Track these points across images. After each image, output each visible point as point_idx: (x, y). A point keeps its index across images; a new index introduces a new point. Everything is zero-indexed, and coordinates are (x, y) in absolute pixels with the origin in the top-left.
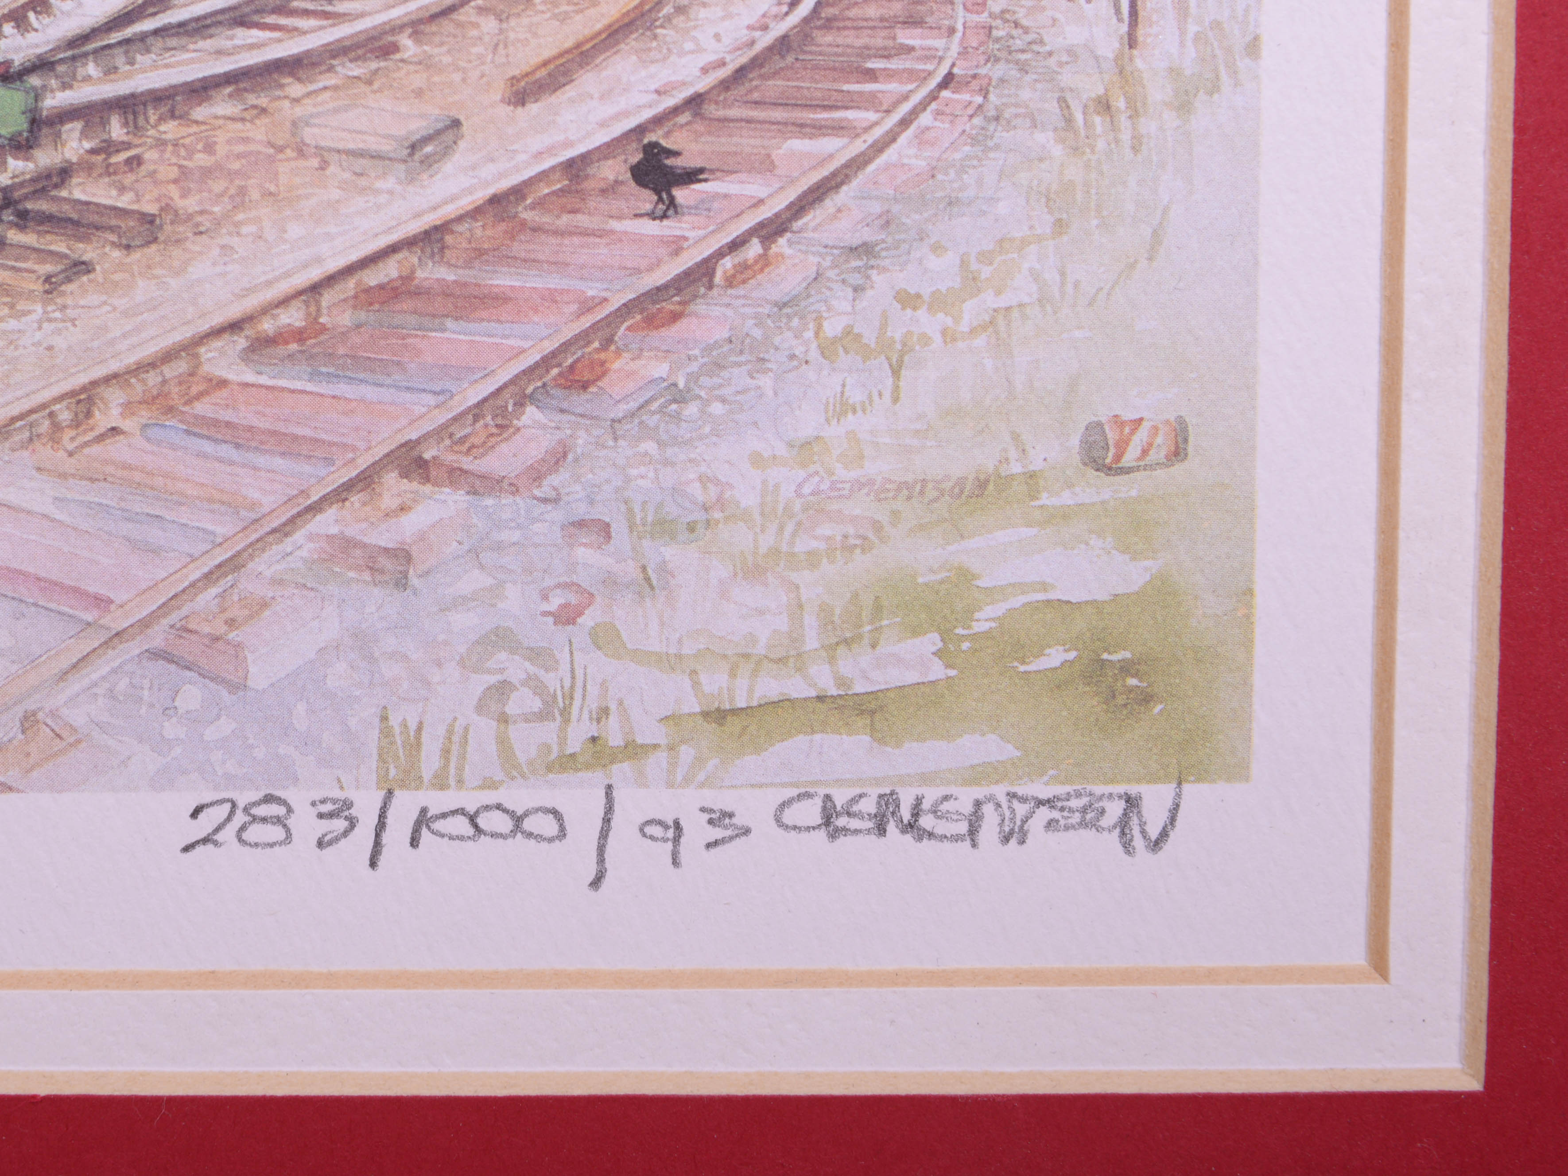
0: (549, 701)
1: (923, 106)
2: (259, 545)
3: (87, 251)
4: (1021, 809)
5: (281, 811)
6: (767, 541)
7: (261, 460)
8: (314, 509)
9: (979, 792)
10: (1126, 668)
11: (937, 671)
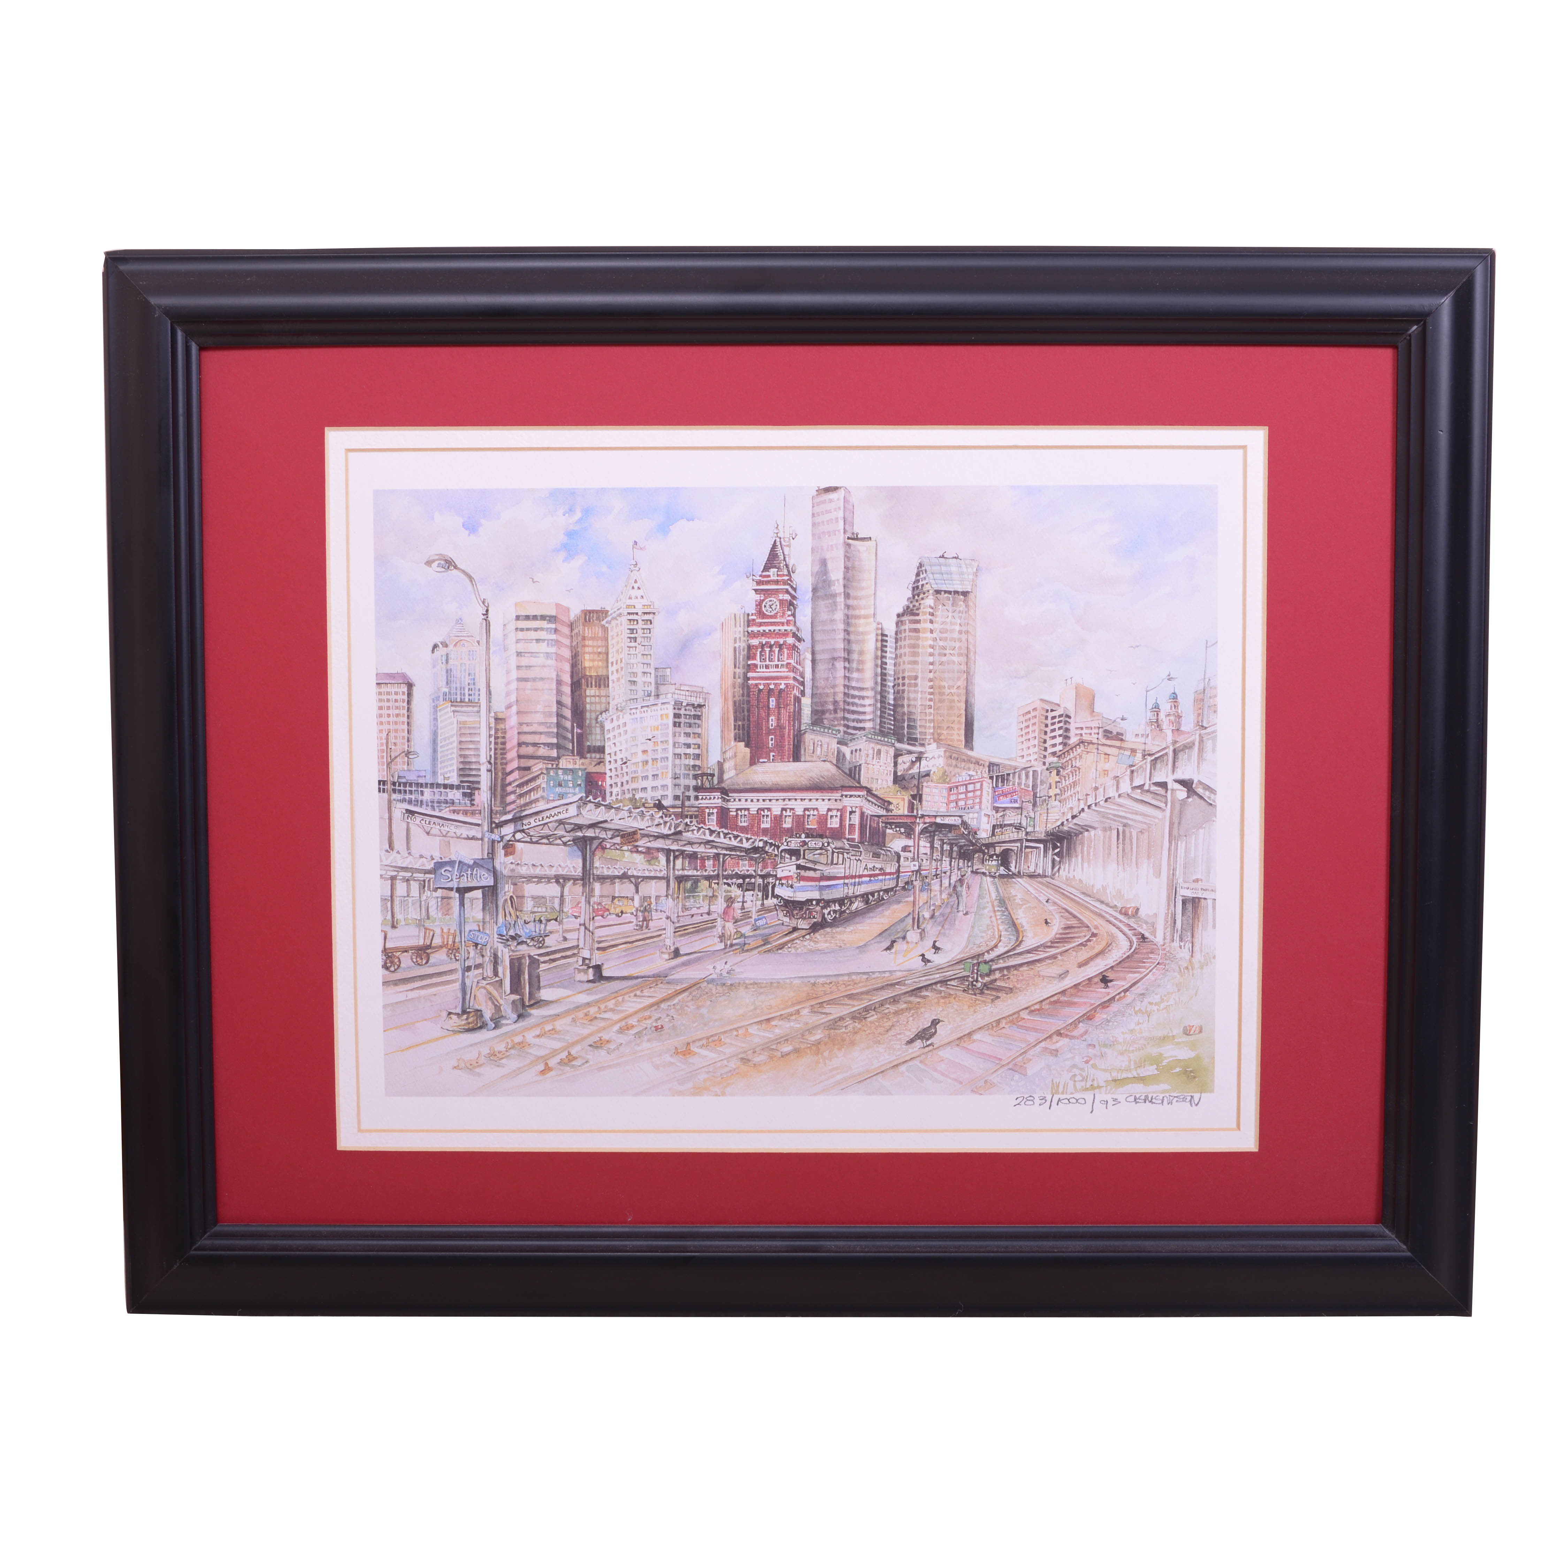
0: (1083, 1078)
1: (1154, 968)
2: (1030, 1049)
3: (999, 994)
4: (1171, 1098)
5: (1032, 1098)
6: (1124, 1048)
7: (1031, 1033)
8: (1040, 1042)
9: (1163, 1095)
10: (1191, 1072)
11: (1156, 1072)
